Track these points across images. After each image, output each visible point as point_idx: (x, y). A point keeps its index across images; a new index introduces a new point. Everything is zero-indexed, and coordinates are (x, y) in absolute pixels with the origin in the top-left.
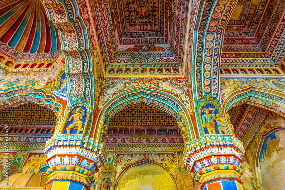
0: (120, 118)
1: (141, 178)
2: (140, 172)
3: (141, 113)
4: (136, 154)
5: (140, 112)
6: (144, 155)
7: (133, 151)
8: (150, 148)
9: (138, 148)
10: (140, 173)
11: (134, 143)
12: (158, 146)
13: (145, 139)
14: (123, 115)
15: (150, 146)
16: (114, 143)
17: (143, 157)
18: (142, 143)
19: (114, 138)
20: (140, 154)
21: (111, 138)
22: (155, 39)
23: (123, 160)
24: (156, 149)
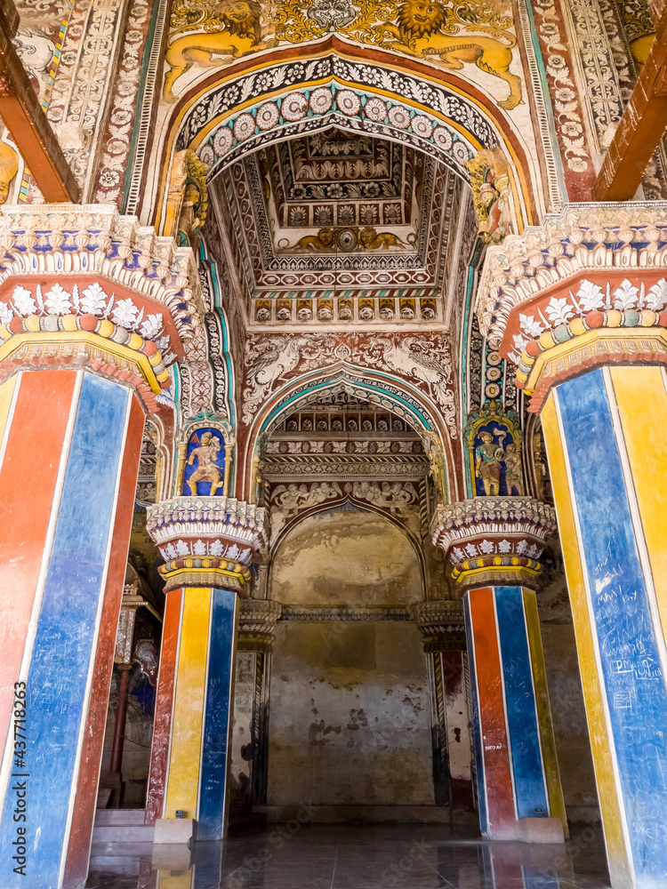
1: (333, 543)
2: (330, 528)
4: (320, 483)
6: (342, 485)
7: (311, 475)
8: (357, 466)
9: (324, 467)
10: (331, 530)
11: (312, 453)
12: (378, 461)
13: (344, 444)
15: (357, 461)
17: (337, 491)
18: (335, 453)
20: (330, 484)
22: (377, 205)
23: (285, 498)
24: (372, 471)
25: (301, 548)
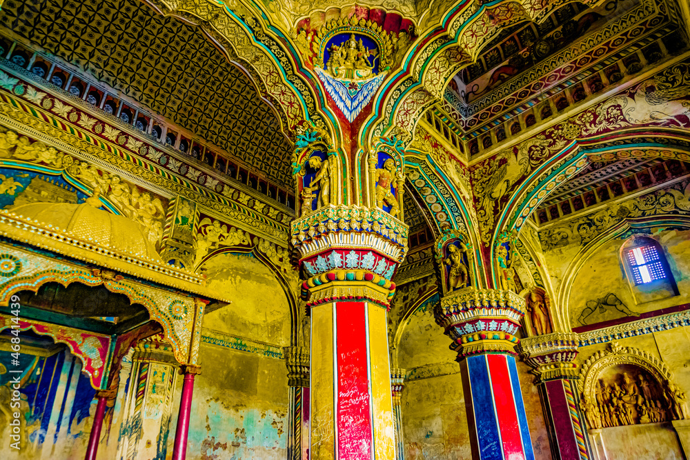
0: (224, 129)
1: (237, 281)
2: (236, 269)
3: (268, 142)
4: (237, 229)
5: (268, 139)
6: (252, 237)
7: (233, 219)
8: (265, 226)
9: (244, 217)
10: (236, 271)
11: (239, 202)
12: (279, 228)
13: (263, 205)
14: (231, 126)
15: (266, 222)
16: (198, 183)
17: (248, 241)
18: (254, 209)
19: (204, 173)
20: (244, 232)
21: (196, 169)
23: (210, 230)
24: (275, 234)
25: (213, 279)
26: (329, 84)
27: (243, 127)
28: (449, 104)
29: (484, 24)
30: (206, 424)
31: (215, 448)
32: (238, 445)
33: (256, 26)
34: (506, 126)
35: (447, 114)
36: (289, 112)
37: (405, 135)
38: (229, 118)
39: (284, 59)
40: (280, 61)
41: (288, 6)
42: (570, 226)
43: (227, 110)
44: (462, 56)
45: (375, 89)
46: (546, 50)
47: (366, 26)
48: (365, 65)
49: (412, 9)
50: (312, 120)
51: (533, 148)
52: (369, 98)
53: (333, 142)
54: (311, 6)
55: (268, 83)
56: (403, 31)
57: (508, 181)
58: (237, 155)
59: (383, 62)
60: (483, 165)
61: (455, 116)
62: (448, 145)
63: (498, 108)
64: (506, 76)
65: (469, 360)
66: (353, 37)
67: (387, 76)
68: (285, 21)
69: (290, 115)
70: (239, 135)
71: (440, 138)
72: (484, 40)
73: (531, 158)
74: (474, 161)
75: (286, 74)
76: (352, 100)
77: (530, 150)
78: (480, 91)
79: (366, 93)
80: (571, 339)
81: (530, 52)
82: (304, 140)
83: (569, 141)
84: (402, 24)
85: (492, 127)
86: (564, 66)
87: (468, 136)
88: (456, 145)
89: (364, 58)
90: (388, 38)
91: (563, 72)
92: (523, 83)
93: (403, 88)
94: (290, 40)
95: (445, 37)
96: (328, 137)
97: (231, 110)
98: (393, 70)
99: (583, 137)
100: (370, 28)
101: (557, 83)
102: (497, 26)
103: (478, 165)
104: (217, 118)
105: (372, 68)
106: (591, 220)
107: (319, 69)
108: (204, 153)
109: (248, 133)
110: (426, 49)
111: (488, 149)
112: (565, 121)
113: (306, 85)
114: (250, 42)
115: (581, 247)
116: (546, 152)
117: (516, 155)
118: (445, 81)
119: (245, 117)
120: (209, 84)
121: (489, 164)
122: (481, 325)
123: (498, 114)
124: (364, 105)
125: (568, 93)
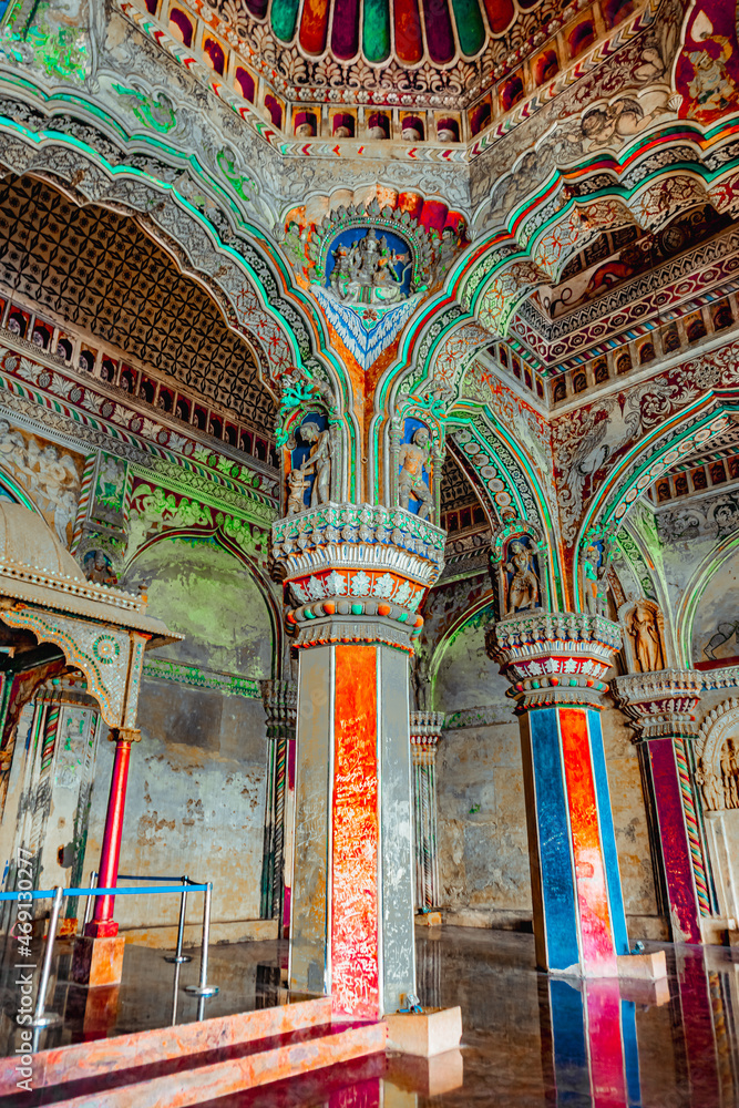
0: (170, 341)
1: (191, 582)
2: (189, 562)
4: (191, 500)
6: (214, 512)
7: (184, 485)
8: (234, 496)
9: (201, 483)
10: (189, 565)
11: (193, 458)
12: (256, 499)
13: (231, 464)
14: (181, 337)
15: (236, 489)
16: (130, 429)
17: (207, 519)
18: (218, 470)
19: (139, 415)
20: (202, 506)
21: (127, 408)
23: (149, 504)
24: (249, 508)
25: (155, 578)
26: (334, 311)
27: (201, 338)
28: (523, 322)
29: (572, 228)
30: (145, 794)
31: (158, 828)
32: (191, 824)
33: (222, 221)
34: (609, 358)
35: (520, 337)
36: (272, 352)
37: (447, 392)
38: (178, 324)
39: (264, 272)
40: (258, 275)
41: (271, 185)
42: (703, 508)
43: (175, 312)
44: (537, 275)
45: (403, 320)
46: (678, 241)
47: (392, 217)
48: (390, 278)
49: (465, 195)
50: (306, 367)
51: (648, 398)
52: (394, 333)
53: (338, 403)
54: (307, 184)
55: (239, 308)
56: (450, 229)
57: (606, 447)
58: (191, 383)
59: (417, 278)
60: (572, 419)
61: (532, 340)
62: (518, 389)
63: (599, 330)
64: (614, 279)
65: (533, 716)
66: (373, 234)
67: (423, 301)
68: (268, 212)
69: (273, 356)
70: (193, 351)
71: (507, 376)
72: (573, 250)
73: (644, 413)
74: (558, 412)
75: (268, 295)
76: (368, 336)
77: (644, 400)
78: (573, 299)
79: (388, 325)
80: (690, 680)
81: (653, 243)
82: (293, 395)
83: (702, 391)
84: (448, 217)
85: (588, 358)
86: (702, 271)
87: (551, 370)
88: (531, 388)
89: (388, 267)
90: (426, 238)
91: (702, 280)
92: (640, 293)
93: (445, 321)
94: (275, 244)
95: (513, 246)
96: (331, 395)
97: (181, 311)
98: (431, 292)
99: (723, 387)
100: (399, 220)
101: (691, 296)
102: (592, 229)
103: (563, 418)
104: (159, 325)
105: (400, 284)
106: (736, 500)
107: (318, 289)
108: (139, 382)
109: (209, 348)
110: (483, 262)
111: (581, 394)
112: (699, 358)
113: (298, 313)
114: (213, 246)
115: (717, 541)
116: (667, 405)
117: (622, 406)
118: (512, 309)
119: (204, 323)
120: (146, 271)
121: (580, 418)
122: (553, 665)
123: (599, 339)
124: (387, 342)
125: (706, 316)
